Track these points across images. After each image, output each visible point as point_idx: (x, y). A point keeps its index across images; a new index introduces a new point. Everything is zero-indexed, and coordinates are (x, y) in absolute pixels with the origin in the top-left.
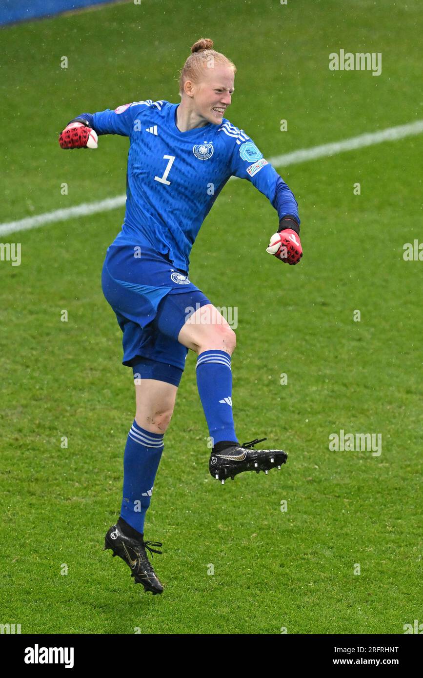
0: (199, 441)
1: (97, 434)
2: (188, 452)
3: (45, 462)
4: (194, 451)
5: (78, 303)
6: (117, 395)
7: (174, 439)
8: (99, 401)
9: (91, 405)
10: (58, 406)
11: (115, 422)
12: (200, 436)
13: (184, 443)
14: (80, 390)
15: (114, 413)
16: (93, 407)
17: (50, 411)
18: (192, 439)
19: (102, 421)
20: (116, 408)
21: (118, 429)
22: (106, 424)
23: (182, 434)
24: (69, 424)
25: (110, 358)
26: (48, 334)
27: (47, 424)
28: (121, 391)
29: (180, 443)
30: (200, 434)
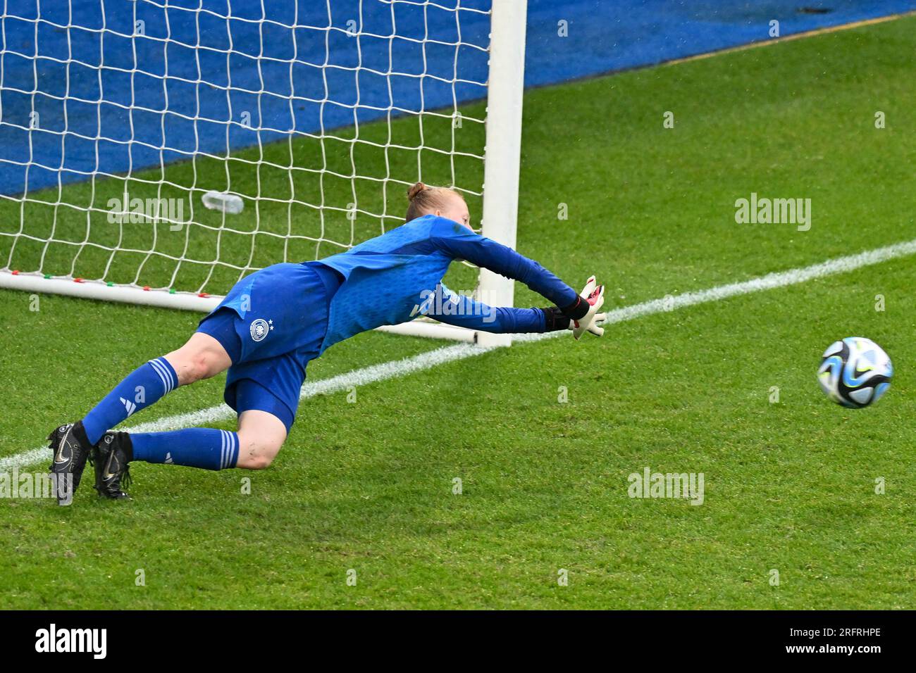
0: (818, 581)
1: (695, 571)
2: (805, 593)
3: (631, 604)
4: (813, 593)
5: (676, 412)
6: (721, 523)
7: (789, 578)
8: (698, 531)
9: (689, 536)
10: (649, 536)
11: (718, 556)
12: (820, 575)
13: (801, 583)
14: (676, 517)
15: (717, 546)
16: (691, 538)
17: (639, 542)
18: (810, 578)
19: (701, 556)
20: (718, 540)
21: (720, 564)
22: (707, 558)
23: (798, 571)
24: (661, 559)
25: (714, 479)
26: (638, 450)
27: (635, 558)
28: (726, 519)
29: (796, 583)
30: (819, 573)
